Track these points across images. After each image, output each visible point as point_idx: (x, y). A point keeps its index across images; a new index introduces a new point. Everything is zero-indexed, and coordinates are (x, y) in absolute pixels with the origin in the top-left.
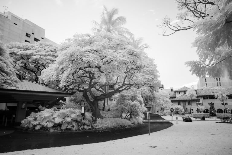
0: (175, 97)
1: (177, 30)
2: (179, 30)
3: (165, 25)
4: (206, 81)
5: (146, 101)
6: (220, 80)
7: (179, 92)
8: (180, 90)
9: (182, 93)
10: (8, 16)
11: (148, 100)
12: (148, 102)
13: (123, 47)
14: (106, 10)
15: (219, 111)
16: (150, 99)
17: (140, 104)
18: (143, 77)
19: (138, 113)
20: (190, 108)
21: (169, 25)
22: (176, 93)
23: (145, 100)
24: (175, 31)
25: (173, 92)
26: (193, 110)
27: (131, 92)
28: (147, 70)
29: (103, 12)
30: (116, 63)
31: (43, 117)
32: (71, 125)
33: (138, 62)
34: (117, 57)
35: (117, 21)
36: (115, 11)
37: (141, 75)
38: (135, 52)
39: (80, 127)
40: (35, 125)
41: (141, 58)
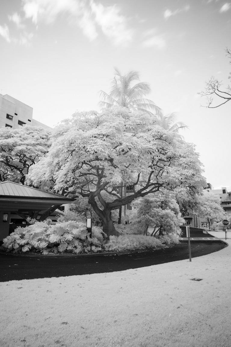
3: (211, 91)
5: (183, 209)
11: (187, 207)
12: (187, 210)
13: (146, 127)
14: (119, 74)
16: (189, 206)
17: (175, 214)
18: (178, 172)
19: (171, 228)
21: (217, 91)
23: (182, 207)
24: (227, 100)
25: (226, 195)
27: (160, 195)
28: (184, 161)
29: (115, 78)
30: (136, 153)
31: (33, 234)
32: (72, 245)
33: (169, 150)
34: (137, 143)
35: (136, 90)
36: (132, 76)
37: (175, 170)
38: (165, 134)
39: (85, 247)
40: (22, 244)
41: (174, 143)
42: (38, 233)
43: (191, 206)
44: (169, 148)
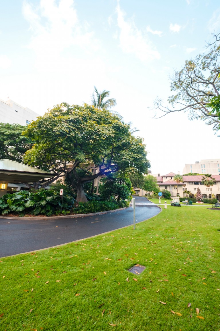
0: (162, 182)
1: (169, 112)
2: (171, 112)
3: (157, 106)
4: (191, 168)
5: (135, 185)
6: (204, 167)
7: (166, 177)
8: (167, 176)
9: (169, 178)
10: (9, 104)
11: (137, 184)
12: (137, 185)
13: (108, 121)
14: (97, 92)
15: (203, 196)
16: (138, 183)
17: (128, 187)
18: (130, 155)
19: (125, 196)
20: (177, 193)
21: (160, 107)
22: (163, 178)
23: (133, 183)
24: (166, 113)
25: (160, 177)
26: (179, 194)
27: (119, 175)
28: (135, 148)
29: (93, 94)
30: (97, 137)
31: (14, 200)
32: (45, 209)
33: (124, 138)
34: (98, 130)
35: (107, 103)
36: (105, 94)
37: (128, 154)
38: (122, 126)
39: (56, 211)
40: (3, 208)
41: (128, 134)
42: (18, 199)
43: (140, 183)
44: (124, 137)
